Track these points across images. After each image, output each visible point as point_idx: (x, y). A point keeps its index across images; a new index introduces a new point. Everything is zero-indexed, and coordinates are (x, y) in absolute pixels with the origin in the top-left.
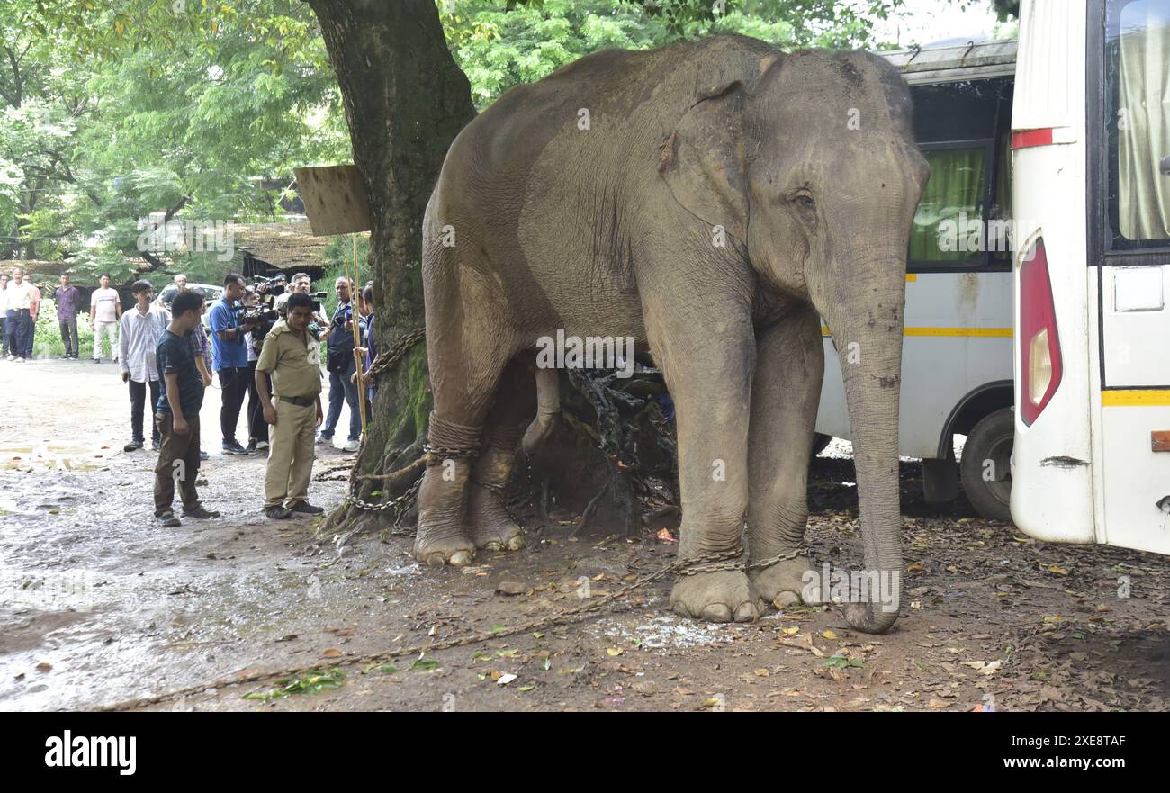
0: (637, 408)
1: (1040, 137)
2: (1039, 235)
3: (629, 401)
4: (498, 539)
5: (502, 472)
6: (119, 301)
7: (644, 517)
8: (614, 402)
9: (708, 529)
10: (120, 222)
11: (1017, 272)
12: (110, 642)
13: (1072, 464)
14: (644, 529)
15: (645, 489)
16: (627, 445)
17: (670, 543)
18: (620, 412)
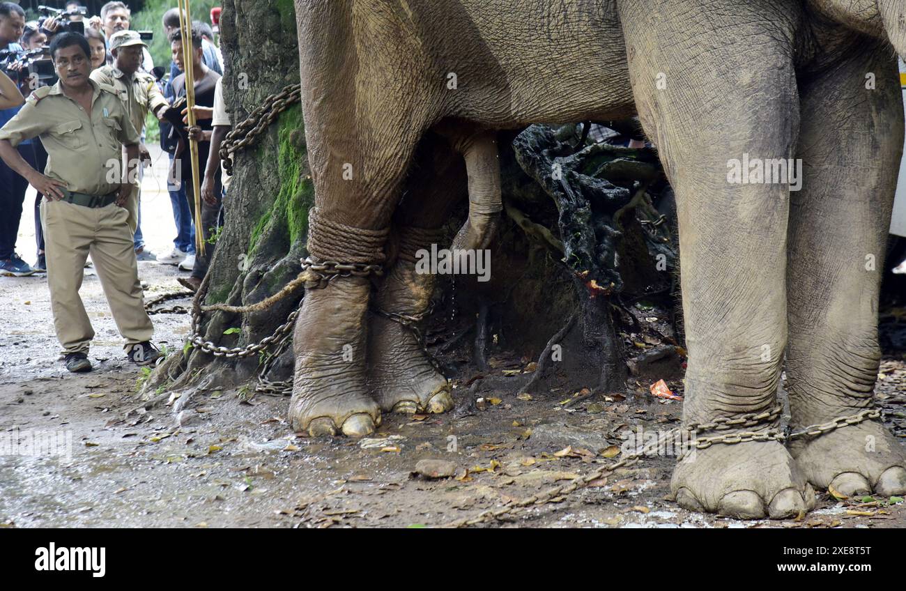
0: (619, 201)
3: (605, 191)
4: (413, 397)
5: (418, 298)
7: (629, 363)
8: (584, 193)
9: (726, 379)
14: (630, 380)
15: (631, 321)
16: (603, 256)
17: (669, 402)
18: (592, 208)
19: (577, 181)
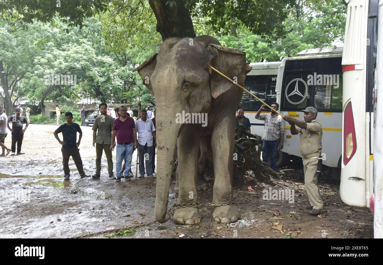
1: (351, 67)
2: (349, 101)
3: (242, 147)
4: (200, 187)
5: (201, 168)
6: (132, 114)
7: (244, 182)
8: (237, 148)
10: (145, 94)
11: (343, 113)
12: (80, 213)
13: (359, 180)
14: (244, 186)
15: (247, 174)
16: (240, 160)
17: (251, 190)
18: (239, 151)
19: (236, 145)
